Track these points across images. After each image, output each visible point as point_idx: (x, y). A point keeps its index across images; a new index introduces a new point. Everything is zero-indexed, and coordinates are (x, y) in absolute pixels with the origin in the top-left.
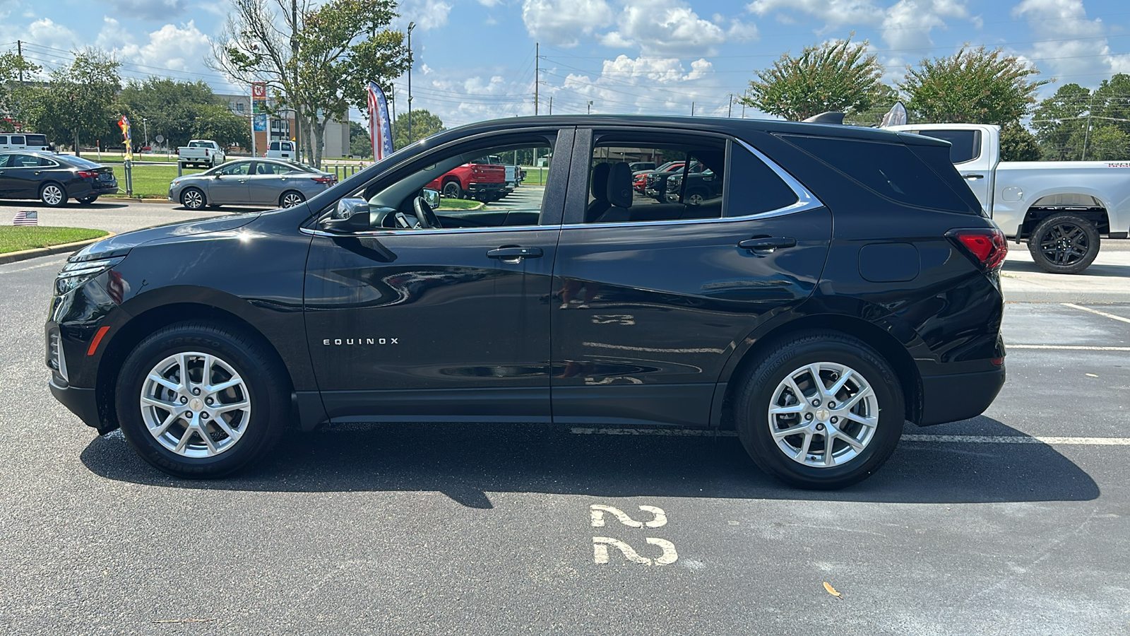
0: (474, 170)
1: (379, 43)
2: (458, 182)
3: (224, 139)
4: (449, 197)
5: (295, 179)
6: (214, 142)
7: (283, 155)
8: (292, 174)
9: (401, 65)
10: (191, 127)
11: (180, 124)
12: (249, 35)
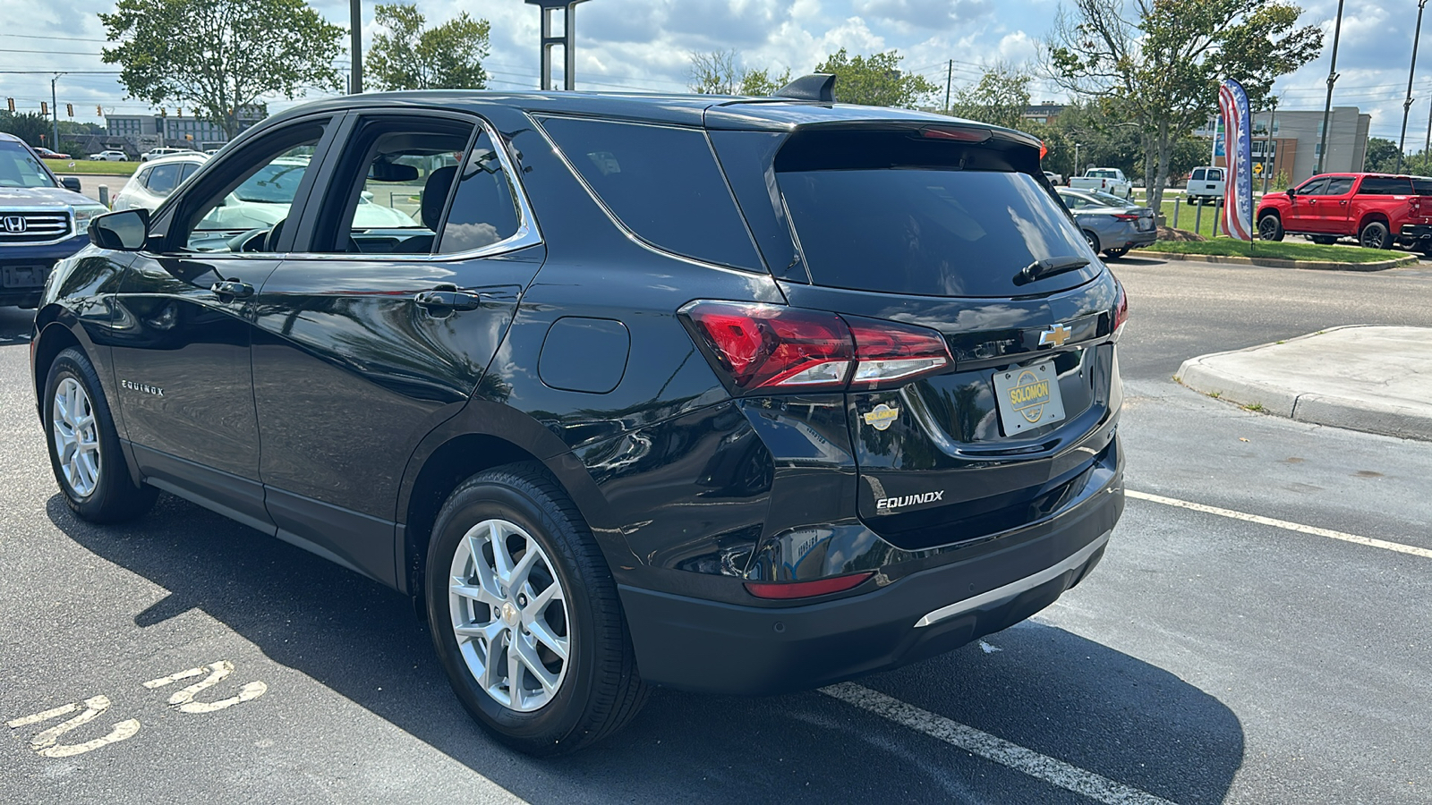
0: (1414, 204)
1: (1254, 25)
2: (1385, 221)
3: (1174, 167)
4: (1367, 245)
5: (1090, 216)
6: (1117, 170)
7: (1208, 187)
8: (1088, 208)
9: (1300, 54)
10: (1135, 152)
11: (1122, 149)
12: (1085, 28)
